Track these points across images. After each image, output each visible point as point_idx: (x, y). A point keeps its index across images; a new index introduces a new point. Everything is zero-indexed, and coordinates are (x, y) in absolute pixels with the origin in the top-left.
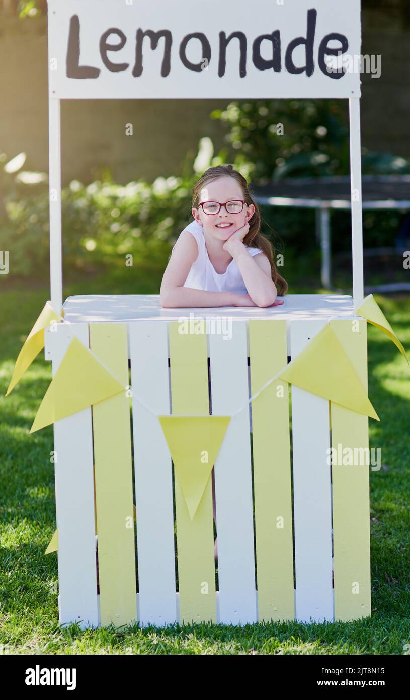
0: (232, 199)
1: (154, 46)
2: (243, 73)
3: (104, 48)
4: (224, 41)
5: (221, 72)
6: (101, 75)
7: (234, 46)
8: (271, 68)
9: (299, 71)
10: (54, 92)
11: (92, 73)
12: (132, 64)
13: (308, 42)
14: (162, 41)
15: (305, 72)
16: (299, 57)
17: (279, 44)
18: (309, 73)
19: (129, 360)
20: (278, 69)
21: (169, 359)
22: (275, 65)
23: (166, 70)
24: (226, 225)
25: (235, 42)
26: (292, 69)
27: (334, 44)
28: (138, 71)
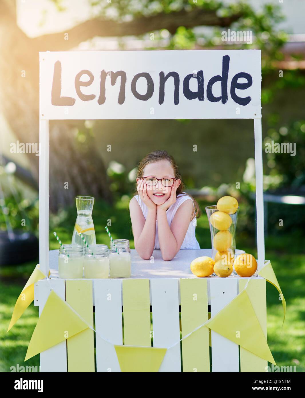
0: (166, 177)
1: (113, 83)
2: (177, 102)
3: (78, 84)
4: (163, 79)
5: (161, 101)
6: (76, 103)
7: (170, 82)
8: (196, 98)
9: (216, 100)
10: (43, 115)
11: (70, 102)
12: (98, 95)
13: (223, 79)
14: (119, 79)
15: (221, 101)
16: (217, 90)
17: (203, 80)
18: (224, 102)
19: (94, 307)
20: (201, 98)
21: (122, 307)
22: (199, 95)
23: (121, 100)
24: (160, 195)
25: (171, 80)
26: (212, 98)
27: (242, 81)
28: (102, 100)
